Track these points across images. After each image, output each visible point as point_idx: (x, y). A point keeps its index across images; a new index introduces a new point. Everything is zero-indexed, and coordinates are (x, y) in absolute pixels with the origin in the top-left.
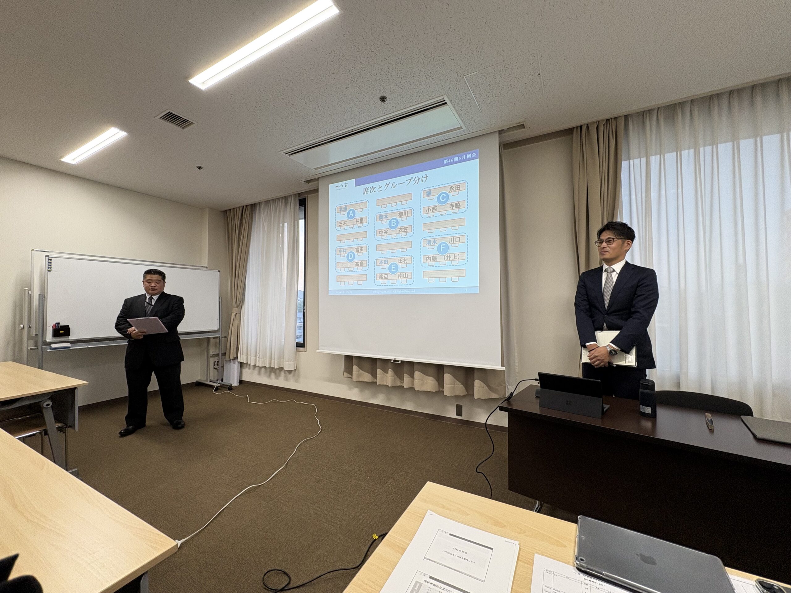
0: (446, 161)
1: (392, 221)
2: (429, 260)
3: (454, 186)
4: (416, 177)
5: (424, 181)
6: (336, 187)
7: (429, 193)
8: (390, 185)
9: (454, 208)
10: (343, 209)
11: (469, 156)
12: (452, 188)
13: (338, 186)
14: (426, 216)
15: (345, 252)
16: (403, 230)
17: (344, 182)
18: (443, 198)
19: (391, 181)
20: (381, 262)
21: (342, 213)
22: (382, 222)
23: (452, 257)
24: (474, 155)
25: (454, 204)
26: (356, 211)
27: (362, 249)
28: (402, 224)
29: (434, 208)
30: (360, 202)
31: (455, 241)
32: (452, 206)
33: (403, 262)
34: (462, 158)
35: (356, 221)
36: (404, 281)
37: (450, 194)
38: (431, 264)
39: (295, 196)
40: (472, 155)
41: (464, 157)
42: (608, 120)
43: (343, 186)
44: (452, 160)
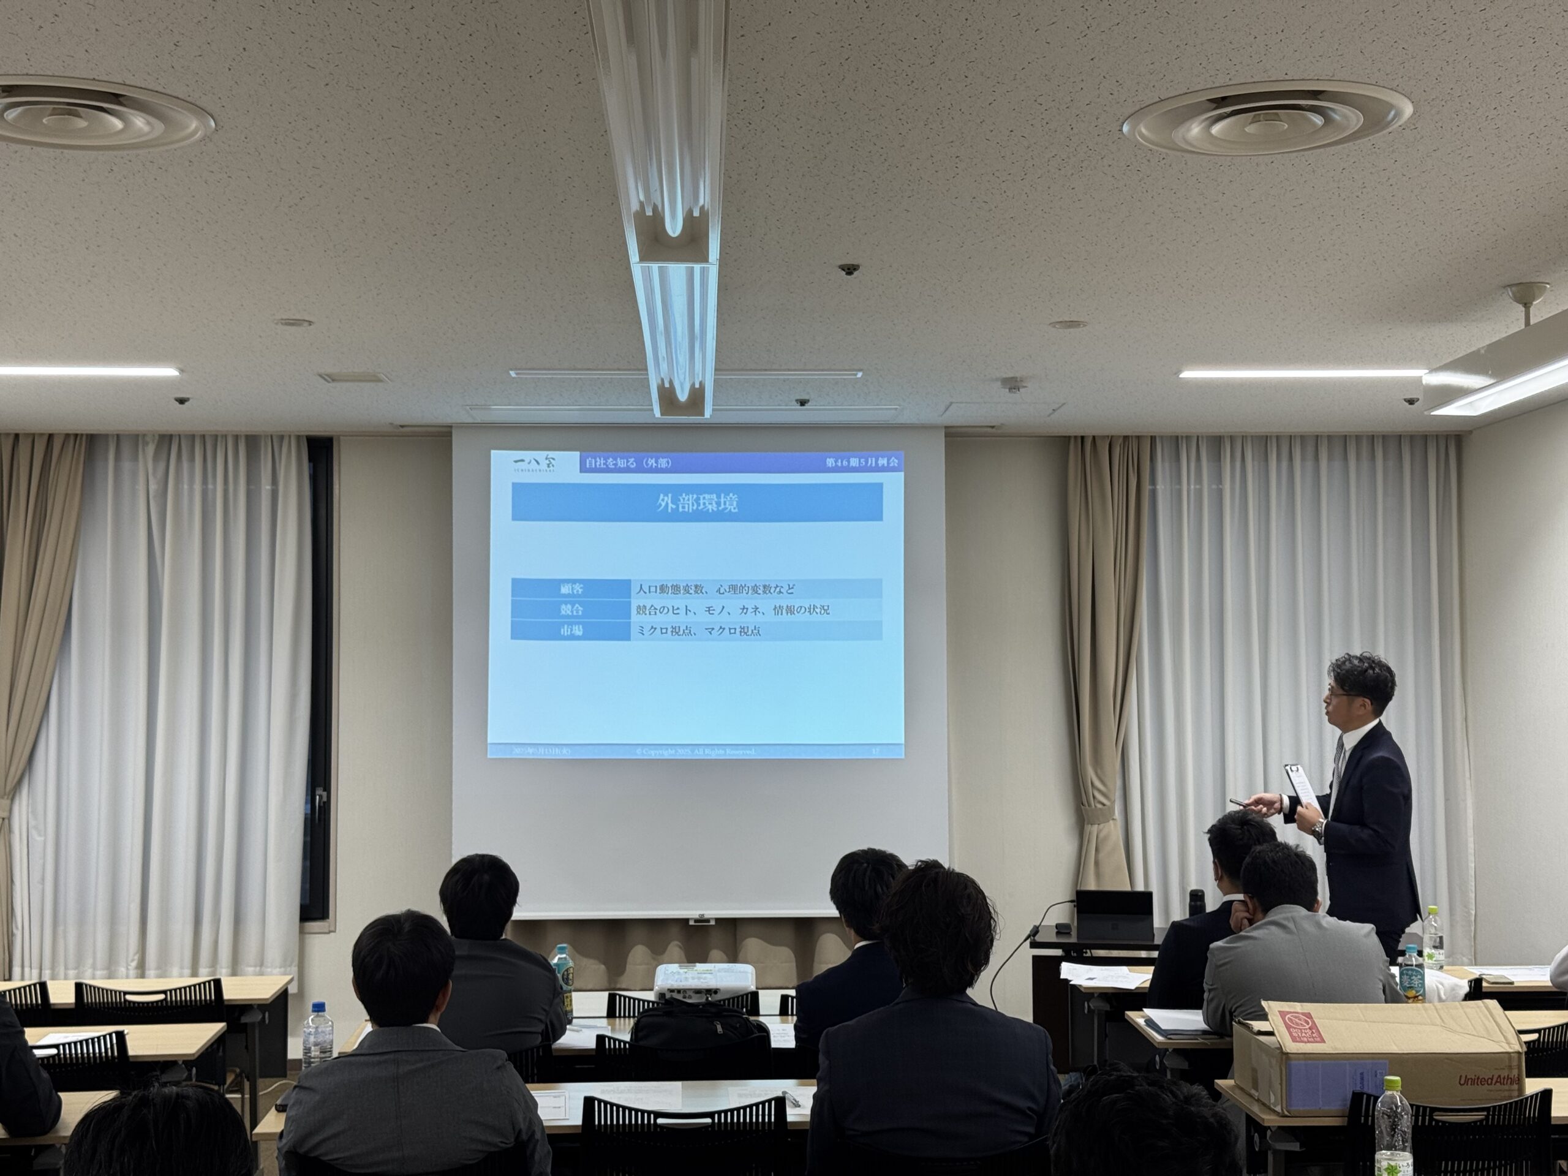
0: (830, 462)
6: (516, 462)
11: (883, 462)
13: (522, 461)
17: (545, 453)
24: (894, 462)
34: (867, 462)
39: (298, 437)
40: (888, 460)
41: (872, 462)
42: (1126, 438)
43: (538, 463)
44: (845, 463)
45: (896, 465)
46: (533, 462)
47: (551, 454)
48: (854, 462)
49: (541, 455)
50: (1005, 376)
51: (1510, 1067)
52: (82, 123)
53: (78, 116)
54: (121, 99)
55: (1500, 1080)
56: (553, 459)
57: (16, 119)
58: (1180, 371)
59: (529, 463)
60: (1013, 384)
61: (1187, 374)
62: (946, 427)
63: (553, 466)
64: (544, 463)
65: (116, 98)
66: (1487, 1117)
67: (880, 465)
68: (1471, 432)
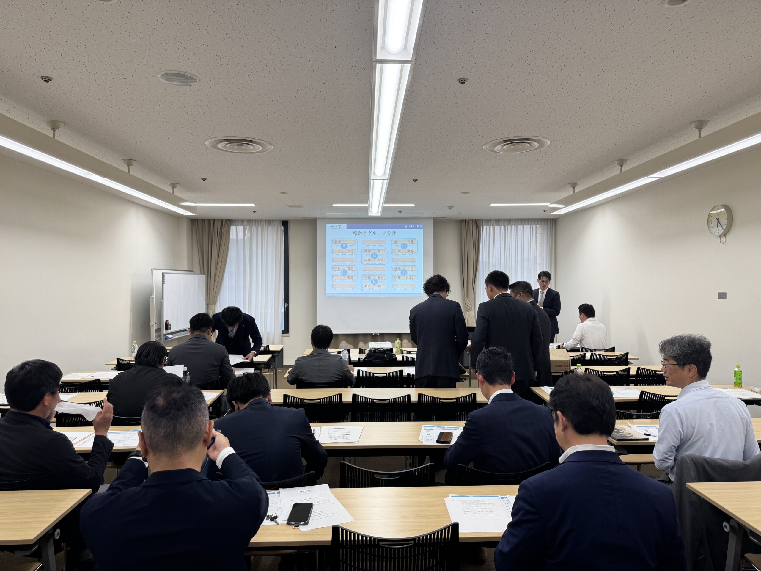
0: (406, 226)
1: (373, 254)
2: (396, 278)
3: (410, 240)
4: (388, 231)
5: (393, 234)
6: (332, 226)
7: (396, 242)
8: (372, 233)
9: (410, 252)
10: (337, 242)
11: (418, 226)
12: (409, 241)
13: (333, 226)
14: (394, 254)
15: (339, 270)
16: (380, 260)
17: (338, 224)
18: (404, 246)
19: (373, 230)
20: (366, 278)
21: (337, 244)
22: (367, 254)
23: (409, 277)
24: (421, 226)
25: (410, 250)
26: (348, 245)
27: (352, 269)
28: (379, 257)
29: (399, 251)
30: (351, 239)
31: (410, 269)
32: (409, 251)
33: (381, 279)
34: (414, 226)
35: (348, 251)
36: (381, 289)
37: (408, 244)
38: (398, 280)
39: (280, 221)
40: (420, 226)
41: (415, 226)
42: (476, 220)
43: (337, 227)
44: (409, 227)
46: (336, 227)
47: (340, 225)
48: (411, 226)
49: (337, 225)
50: (449, 205)
51: (567, 363)
52: (244, 147)
53: (243, 146)
54: (253, 142)
55: (565, 366)
57: (229, 146)
58: (491, 204)
60: (451, 207)
61: (492, 205)
62: (433, 218)
64: (338, 227)
65: (251, 141)
66: (562, 374)
68: (558, 218)
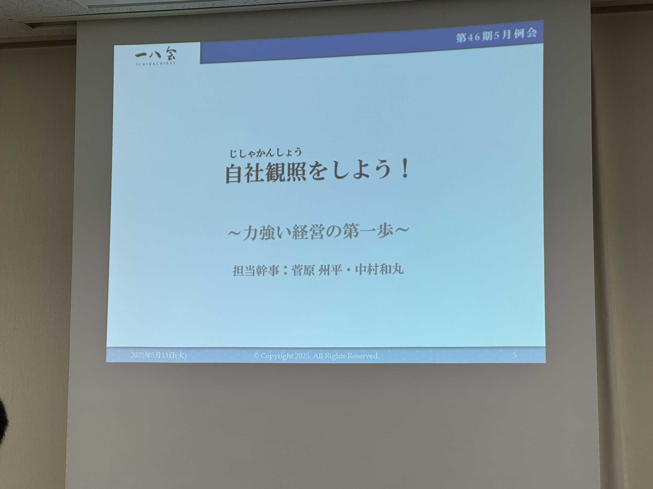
24: (533, 32)
34: (501, 35)
44: (477, 38)
45: (535, 36)
47: (173, 46)
48: (487, 36)
49: (162, 48)
56: (175, 51)
59: (150, 56)
63: (174, 58)
67: (516, 37)
